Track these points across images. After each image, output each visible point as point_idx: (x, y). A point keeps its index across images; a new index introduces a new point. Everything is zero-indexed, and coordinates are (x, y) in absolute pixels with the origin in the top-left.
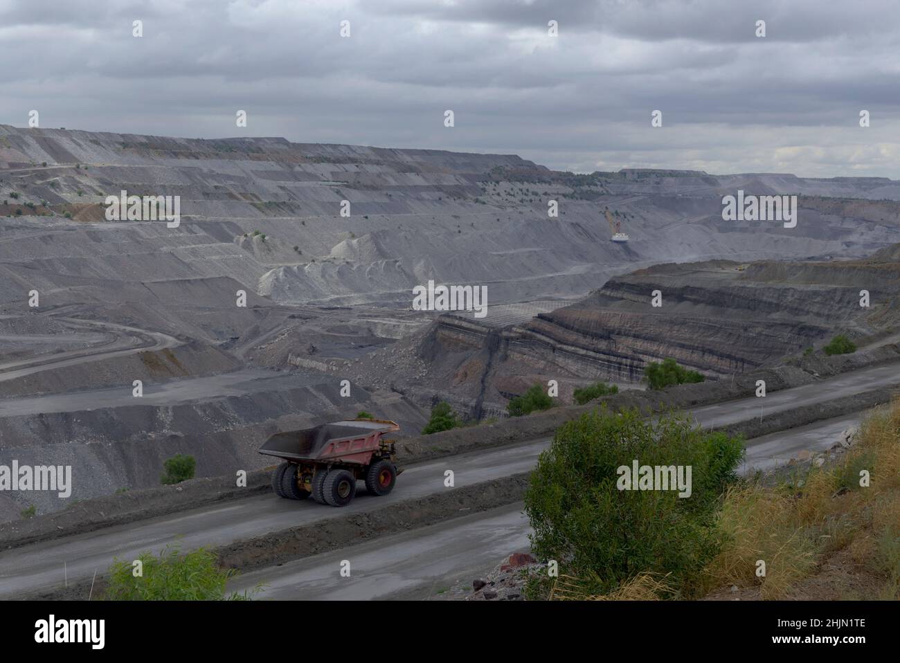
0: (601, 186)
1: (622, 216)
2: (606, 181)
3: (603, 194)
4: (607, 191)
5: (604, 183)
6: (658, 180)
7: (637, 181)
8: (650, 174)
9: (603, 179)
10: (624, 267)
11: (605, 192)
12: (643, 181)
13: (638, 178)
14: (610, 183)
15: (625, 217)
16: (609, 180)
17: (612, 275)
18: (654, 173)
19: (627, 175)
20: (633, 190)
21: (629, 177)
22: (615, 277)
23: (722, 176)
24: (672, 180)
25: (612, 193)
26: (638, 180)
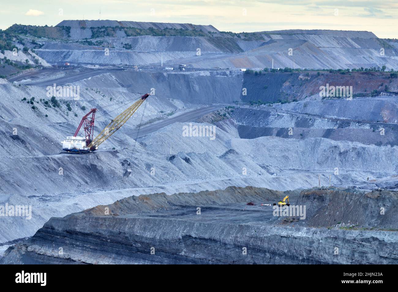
0: (25, 51)
1: (64, 107)
2: (33, 43)
3: (28, 67)
4: (36, 61)
5: (29, 46)
6: (128, 41)
7: (90, 43)
8: (114, 29)
9: (28, 38)
10: (69, 202)
11: (31, 62)
12: (101, 43)
13: (93, 37)
14: (40, 47)
15: (70, 109)
16: (39, 41)
17: (47, 218)
18: (121, 28)
19: (72, 31)
20: (81, 60)
21: (76, 34)
22: (53, 219)
23: (246, 34)
24: (154, 40)
25: (45, 64)
26: (94, 41)
